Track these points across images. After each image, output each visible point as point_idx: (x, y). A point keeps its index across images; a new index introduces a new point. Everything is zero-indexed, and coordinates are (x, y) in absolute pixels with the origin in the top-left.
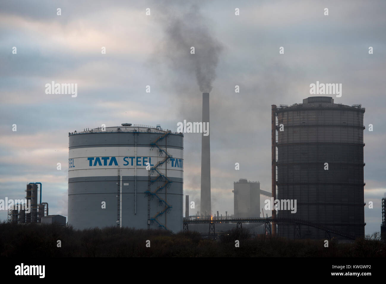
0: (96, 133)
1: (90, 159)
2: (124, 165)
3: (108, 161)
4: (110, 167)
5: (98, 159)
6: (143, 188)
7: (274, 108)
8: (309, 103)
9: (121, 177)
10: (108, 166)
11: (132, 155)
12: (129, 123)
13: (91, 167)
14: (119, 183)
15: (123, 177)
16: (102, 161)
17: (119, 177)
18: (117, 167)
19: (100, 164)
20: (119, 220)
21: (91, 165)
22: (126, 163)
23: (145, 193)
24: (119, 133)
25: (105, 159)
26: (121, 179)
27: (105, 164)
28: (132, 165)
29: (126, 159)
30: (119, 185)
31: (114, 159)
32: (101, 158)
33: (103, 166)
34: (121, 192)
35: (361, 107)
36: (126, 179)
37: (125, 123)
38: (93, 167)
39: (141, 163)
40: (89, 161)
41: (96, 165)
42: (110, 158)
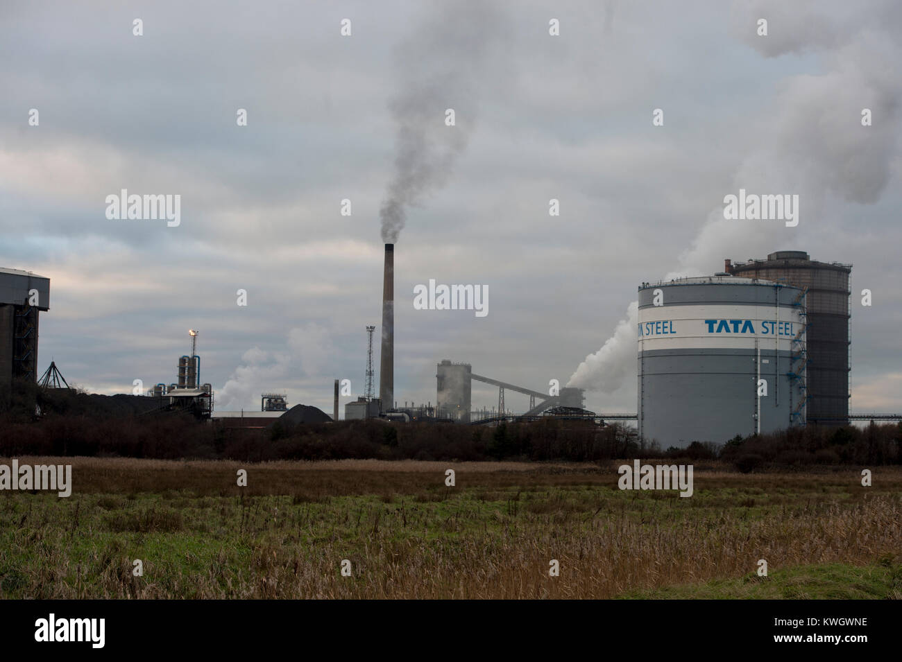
1: (711, 323)
2: (763, 333)
3: (741, 327)
4: (744, 335)
5: (723, 323)
6: (784, 367)
9: (759, 350)
10: (739, 334)
11: (773, 318)
13: (711, 335)
14: (756, 359)
15: (761, 350)
16: (731, 326)
17: (756, 350)
18: (753, 335)
19: (728, 330)
20: (756, 413)
21: (711, 331)
22: (765, 330)
23: (788, 375)
24: (755, 285)
25: (736, 323)
26: (759, 354)
27: (736, 330)
28: (773, 333)
29: (765, 324)
30: (756, 363)
31: (748, 323)
32: (728, 322)
33: (732, 334)
34: (759, 372)
36: (766, 354)
38: (715, 334)
40: (708, 325)
41: (720, 332)
42: (743, 322)
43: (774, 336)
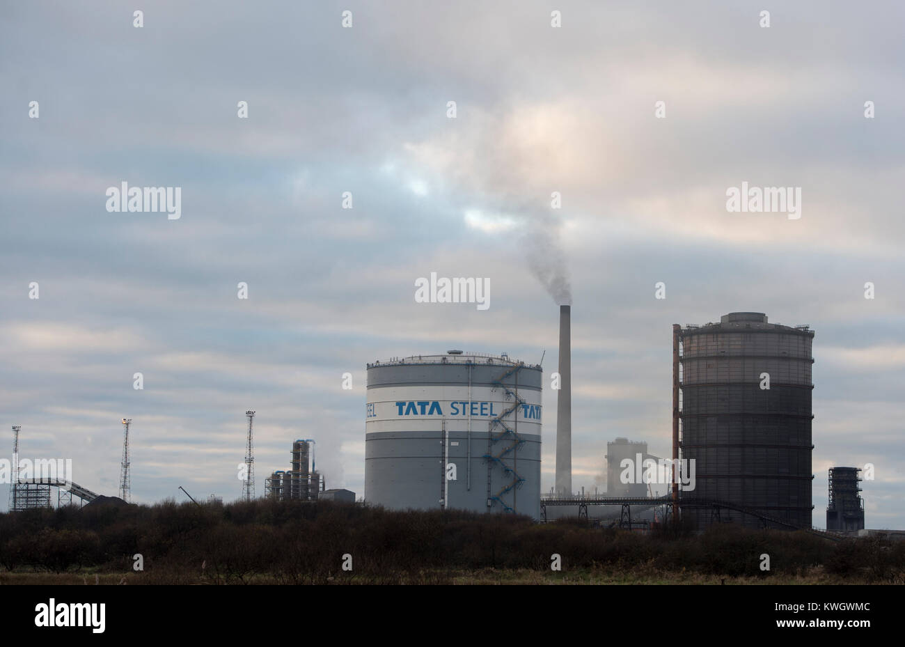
0: (409, 365)
1: (400, 404)
2: (452, 414)
3: (428, 408)
4: (431, 417)
5: (412, 405)
6: (481, 450)
7: (677, 329)
8: (730, 321)
9: (447, 433)
10: (427, 416)
11: (464, 399)
12: (457, 349)
13: (401, 417)
14: (444, 442)
15: (449, 432)
16: (418, 408)
17: (444, 432)
18: (441, 417)
19: (415, 413)
20: (443, 498)
21: (401, 413)
22: (455, 411)
23: (485, 457)
24: (444, 364)
25: (423, 404)
26: (447, 436)
27: (423, 412)
28: (464, 414)
29: (455, 405)
30: (444, 445)
31: (436, 405)
32: (416, 404)
33: (420, 416)
34: (447, 455)
35: (809, 329)
36: (455, 436)
37: (452, 349)
38: (404, 416)
39: (478, 411)
40: (398, 407)
41: (408, 414)
42: (431, 403)
43: (464, 417)
